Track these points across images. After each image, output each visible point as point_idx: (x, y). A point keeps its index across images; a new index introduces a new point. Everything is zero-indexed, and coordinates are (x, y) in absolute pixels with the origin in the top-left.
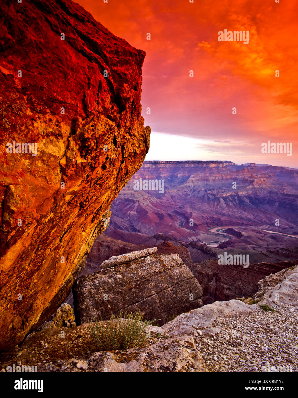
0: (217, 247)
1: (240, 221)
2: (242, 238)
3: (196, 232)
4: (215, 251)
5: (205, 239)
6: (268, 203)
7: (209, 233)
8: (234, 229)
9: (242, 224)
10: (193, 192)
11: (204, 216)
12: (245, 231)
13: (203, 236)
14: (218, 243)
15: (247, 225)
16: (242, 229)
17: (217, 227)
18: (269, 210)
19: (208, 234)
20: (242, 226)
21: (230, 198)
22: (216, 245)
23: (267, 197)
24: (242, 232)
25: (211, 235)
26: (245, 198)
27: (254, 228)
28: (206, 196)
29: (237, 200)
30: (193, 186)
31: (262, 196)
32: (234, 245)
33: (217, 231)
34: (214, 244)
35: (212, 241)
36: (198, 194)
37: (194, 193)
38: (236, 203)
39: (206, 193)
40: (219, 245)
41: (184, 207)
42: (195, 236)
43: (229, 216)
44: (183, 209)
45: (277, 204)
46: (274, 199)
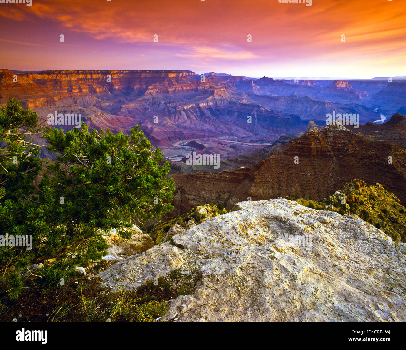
0: (181, 161)
1: (202, 133)
2: (204, 150)
4: (179, 165)
5: (168, 155)
6: (228, 114)
7: (172, 148)
8: (196, 141)
9: (204, 136)
10: (152, 106)
11: (166, 131)
12: (207, 142)
13: (166, 151)
14: (181, 157)
15: (208, 137)
16: (203, 141)
17: (179, 141)
18: (229, 121)
19: (171, 149)
20: (204, 138)
21: (191, 110)
22: (179, 159)
23: (227, 107)
24: (204, 144)
25: (174, 149)
26: (206, 110)
27: (215, 139)
28: (166, 109)
29: (198, 113)
30: (151, 99)
31: (223, 107)
33: (179, 145)
34: (177, 158)
35: (175, 156)
36: (158, 107)
37: (154, 106)
38: (198, 115)
39: (166, 106)
40: (183, 159)
41: (143, 123)
43: (190, 128)
44: (143, 125)
45: (236, 114)
46: (233, 109)
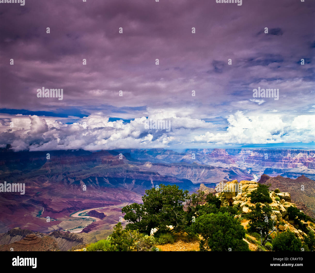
0: (81, 232)
1: (102, 202)
2: (105, 219)
3: (56, 220)
4: (81, 236)
5: (67, 226)
6: (126, 182)
7: (72, 219)
8: (96, 211)
9: (104, 205)
10: (51, 177)
11: (65, 201)
12: (107, 211)
13: (65, 223)
14: (81, 228)
15: (108, 205)
16: (104, 209)
17: (79, 211)
18: (128, 188)
19: (70, 220)
20: (104, 206)
21: (90, 180)
22: (80, 230)
23: (125, 175)
24: (104, 213)
25: (74, 220)
26: (105, 179)
27: (115, 207)
29: (97, 182)
30: (50, 170)
31: (121, 176)
32: (98, 226)
33: (80, 215)
34: (77, 229)
35: (75, 227)
37: (52, 177)
38: (97, 185)
39: (65, 177)
40: (83, 230)
41: (41, 195)
42: (56, 224)
43: (90, 198)
44: (40, 197)
45: (134, 182)
46: (131, 177)
